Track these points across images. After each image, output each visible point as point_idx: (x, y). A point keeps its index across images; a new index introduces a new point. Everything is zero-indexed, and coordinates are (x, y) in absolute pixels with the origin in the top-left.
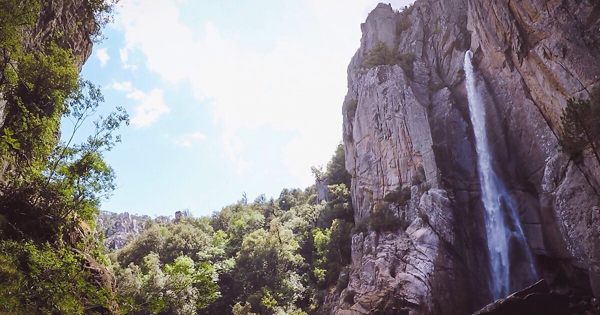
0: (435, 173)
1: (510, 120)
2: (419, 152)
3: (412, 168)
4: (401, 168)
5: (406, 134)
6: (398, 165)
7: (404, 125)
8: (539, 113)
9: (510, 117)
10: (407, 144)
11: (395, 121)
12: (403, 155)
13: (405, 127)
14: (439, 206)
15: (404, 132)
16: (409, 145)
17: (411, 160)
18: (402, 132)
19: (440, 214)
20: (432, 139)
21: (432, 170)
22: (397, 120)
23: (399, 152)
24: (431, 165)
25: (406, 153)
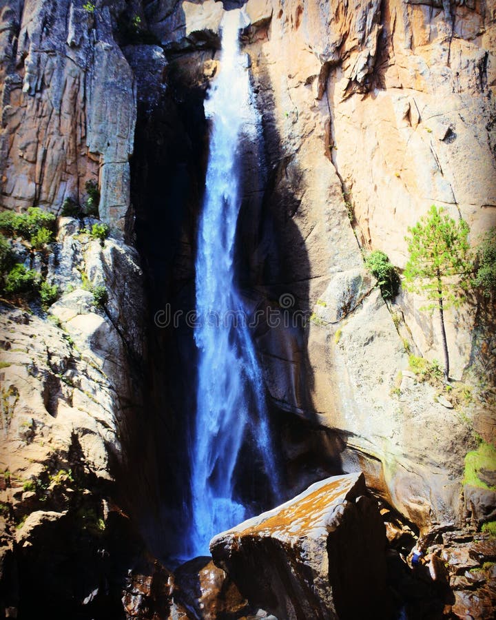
0: (124, 210)
1: (282, 177)
2: (97, 154)
3: (72, 180)
4: (46, 170)
5: (80, 104)
6: (44, 161)
7: (82, 84)
8: (339, 190)
9: (284, 171)
10: (75, 125)
11: (62, 65)
12: (59, 146)
13: (82, 88)
14: (124, 277)
15: (75, 98)
16: (80, 131)
17: (75, 162)
18: (71, 96)
19: (126, 294)
20: (133, 141)
21: (119, 202)
22: (69, 66)
23: (52, 134)
24: (118, 192)
25: (69, 144)
